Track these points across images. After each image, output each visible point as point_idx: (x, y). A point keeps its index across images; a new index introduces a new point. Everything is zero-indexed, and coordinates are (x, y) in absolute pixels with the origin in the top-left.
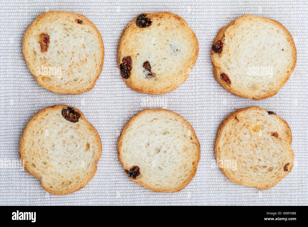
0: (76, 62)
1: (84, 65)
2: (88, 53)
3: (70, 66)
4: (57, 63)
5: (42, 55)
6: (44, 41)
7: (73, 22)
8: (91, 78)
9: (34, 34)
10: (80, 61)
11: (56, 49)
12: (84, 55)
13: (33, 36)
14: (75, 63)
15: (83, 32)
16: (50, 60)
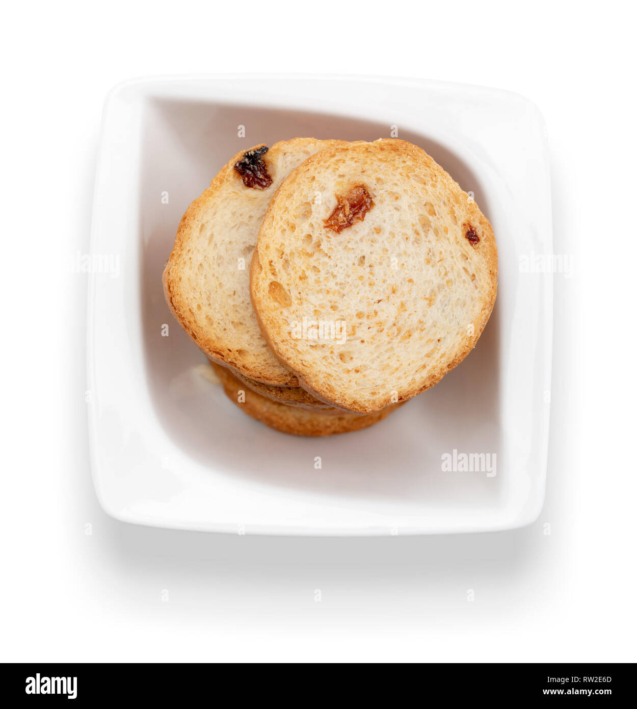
0: (382, 317)
1: (396, 341)
2: (429, 323)
3: (360, 315)
4: (338, 280)
5: (319, 232)
6: (352, 206)
7: (456, 223)
8: (383, 386)
9: (342, 169)
10: (394, 325)
11: (365, 248)
12: (415, 319)
13: (338, 173)
14: (377, 319)
15: (460, 264)
16: (326, 259)
